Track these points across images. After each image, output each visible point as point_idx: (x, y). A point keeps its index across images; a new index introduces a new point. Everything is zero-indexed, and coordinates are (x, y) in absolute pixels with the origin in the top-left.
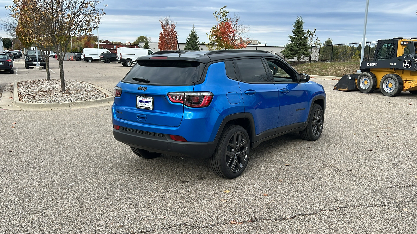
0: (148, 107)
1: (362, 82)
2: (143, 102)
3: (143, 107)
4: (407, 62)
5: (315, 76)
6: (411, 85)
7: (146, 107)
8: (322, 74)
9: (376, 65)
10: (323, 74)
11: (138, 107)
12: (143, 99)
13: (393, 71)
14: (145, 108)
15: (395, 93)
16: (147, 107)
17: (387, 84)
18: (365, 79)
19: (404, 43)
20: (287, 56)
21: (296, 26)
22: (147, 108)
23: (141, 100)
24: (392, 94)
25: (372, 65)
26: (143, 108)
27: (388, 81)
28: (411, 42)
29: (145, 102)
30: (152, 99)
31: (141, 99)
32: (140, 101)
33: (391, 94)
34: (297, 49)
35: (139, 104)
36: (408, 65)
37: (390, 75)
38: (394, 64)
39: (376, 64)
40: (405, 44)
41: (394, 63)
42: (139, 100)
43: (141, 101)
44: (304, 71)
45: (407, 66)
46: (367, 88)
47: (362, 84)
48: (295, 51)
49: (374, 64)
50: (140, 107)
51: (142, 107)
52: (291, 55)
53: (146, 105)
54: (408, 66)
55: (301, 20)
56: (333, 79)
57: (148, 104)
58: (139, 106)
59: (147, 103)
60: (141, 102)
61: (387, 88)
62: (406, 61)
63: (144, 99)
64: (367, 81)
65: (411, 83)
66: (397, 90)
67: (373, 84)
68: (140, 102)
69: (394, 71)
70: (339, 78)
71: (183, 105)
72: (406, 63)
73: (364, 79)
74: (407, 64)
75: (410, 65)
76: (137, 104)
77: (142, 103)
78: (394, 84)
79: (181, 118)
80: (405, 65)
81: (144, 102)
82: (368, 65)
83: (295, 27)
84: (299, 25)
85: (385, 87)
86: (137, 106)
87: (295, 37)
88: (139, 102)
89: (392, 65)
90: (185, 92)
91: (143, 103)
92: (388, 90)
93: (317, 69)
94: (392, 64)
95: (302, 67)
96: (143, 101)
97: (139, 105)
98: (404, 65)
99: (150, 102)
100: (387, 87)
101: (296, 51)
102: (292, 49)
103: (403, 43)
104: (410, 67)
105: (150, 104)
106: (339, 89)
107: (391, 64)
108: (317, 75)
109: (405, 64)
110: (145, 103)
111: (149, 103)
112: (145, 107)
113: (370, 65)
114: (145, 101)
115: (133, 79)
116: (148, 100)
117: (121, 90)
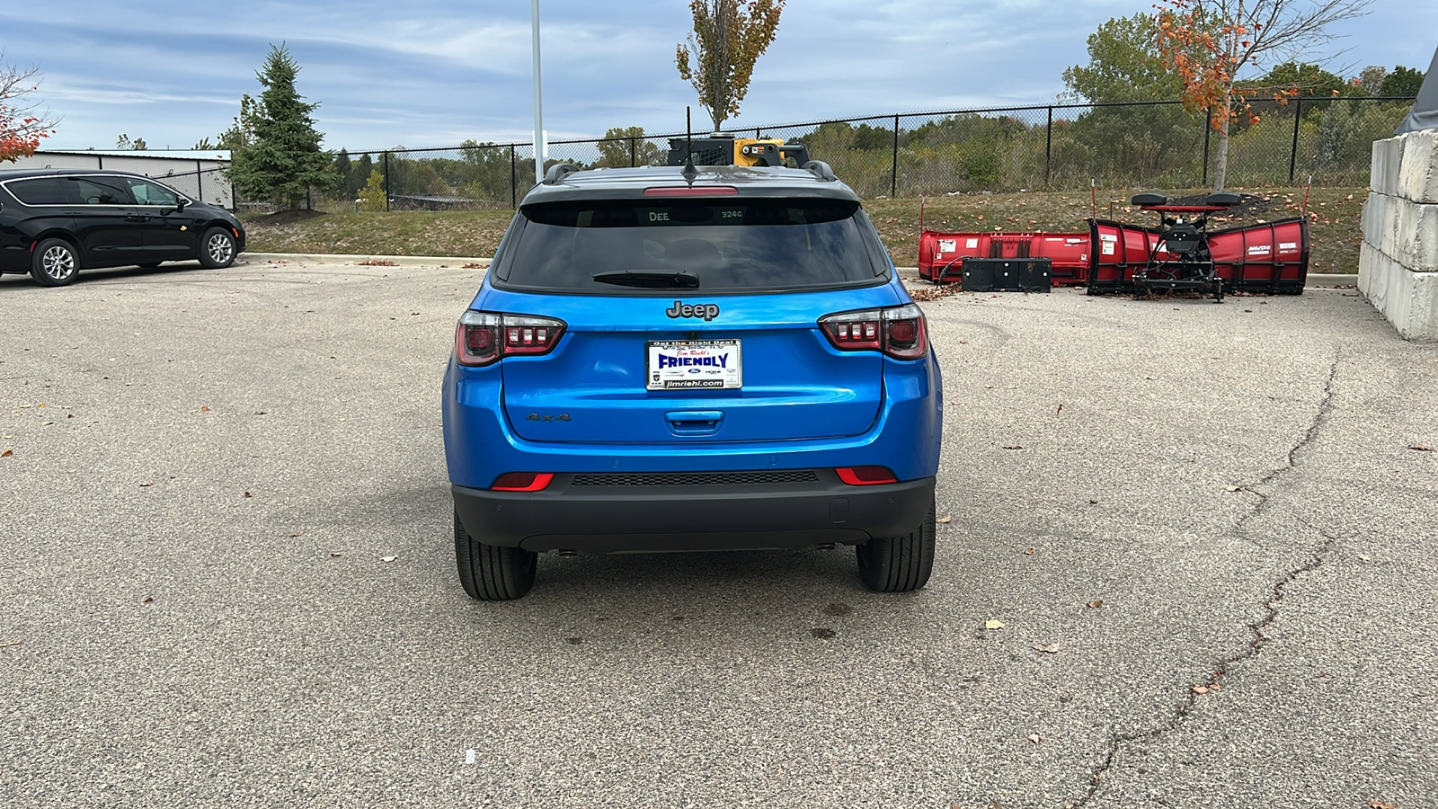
2: (686, 362)
3: (689, 381)
5: (395, 259)
7: (702, 381)
8: (418, 251)
10: (420, 251)
11: (659, 384)
12: (684, 352)
14: (697, 384)
16: (708, 381)
19: (750, 150)
20: (257, 189)
21: (269, 81)
23: (670, 358)
26: (688, 385)
28: (770, 148)
29: (697, 361)
30: (737, 346)
31: (671, 353)
32: (665, 361)
34: (290, 162)
35: (665, 375)
40: (753, 152)
42: (662, 357)
43: (673, 362)
44: (339, 240)
48: (281, 172)
50: (670, 385)
51: (680, 381)
52: (270, 185)
53: (705, 373)
55: (287, 59)
56: (467, 267)
57: (711, 368)
58: (666, 382)
59: (705, 364)
60: (672, 364)
63: (687, 350)
68: (666, 366)
70: (485, 262)
71: (879, 354)
76: (653, 375)
77: (678, 368)
79: (875, 402)
81: (692, 362)
83: (265, 83)
84: (281, 76)
86: (653, 381)
87: (271, 119)
88: (662, 364)
90: (883, 309)
91: (685, 369)
93: (386, 235)
95: (322, 229)
96: (685, 359)
97: (663, 378)
99: (725, 360)
101: (287, 172)
102: (271, 162)
105: (724, 366)
108: (400, 255)
110: (698, 366)
111: (718, 361)
112: (696, 381)
114: (697, 357)
115: (597, 279)
116: (713, 351)
117: (558, 327)
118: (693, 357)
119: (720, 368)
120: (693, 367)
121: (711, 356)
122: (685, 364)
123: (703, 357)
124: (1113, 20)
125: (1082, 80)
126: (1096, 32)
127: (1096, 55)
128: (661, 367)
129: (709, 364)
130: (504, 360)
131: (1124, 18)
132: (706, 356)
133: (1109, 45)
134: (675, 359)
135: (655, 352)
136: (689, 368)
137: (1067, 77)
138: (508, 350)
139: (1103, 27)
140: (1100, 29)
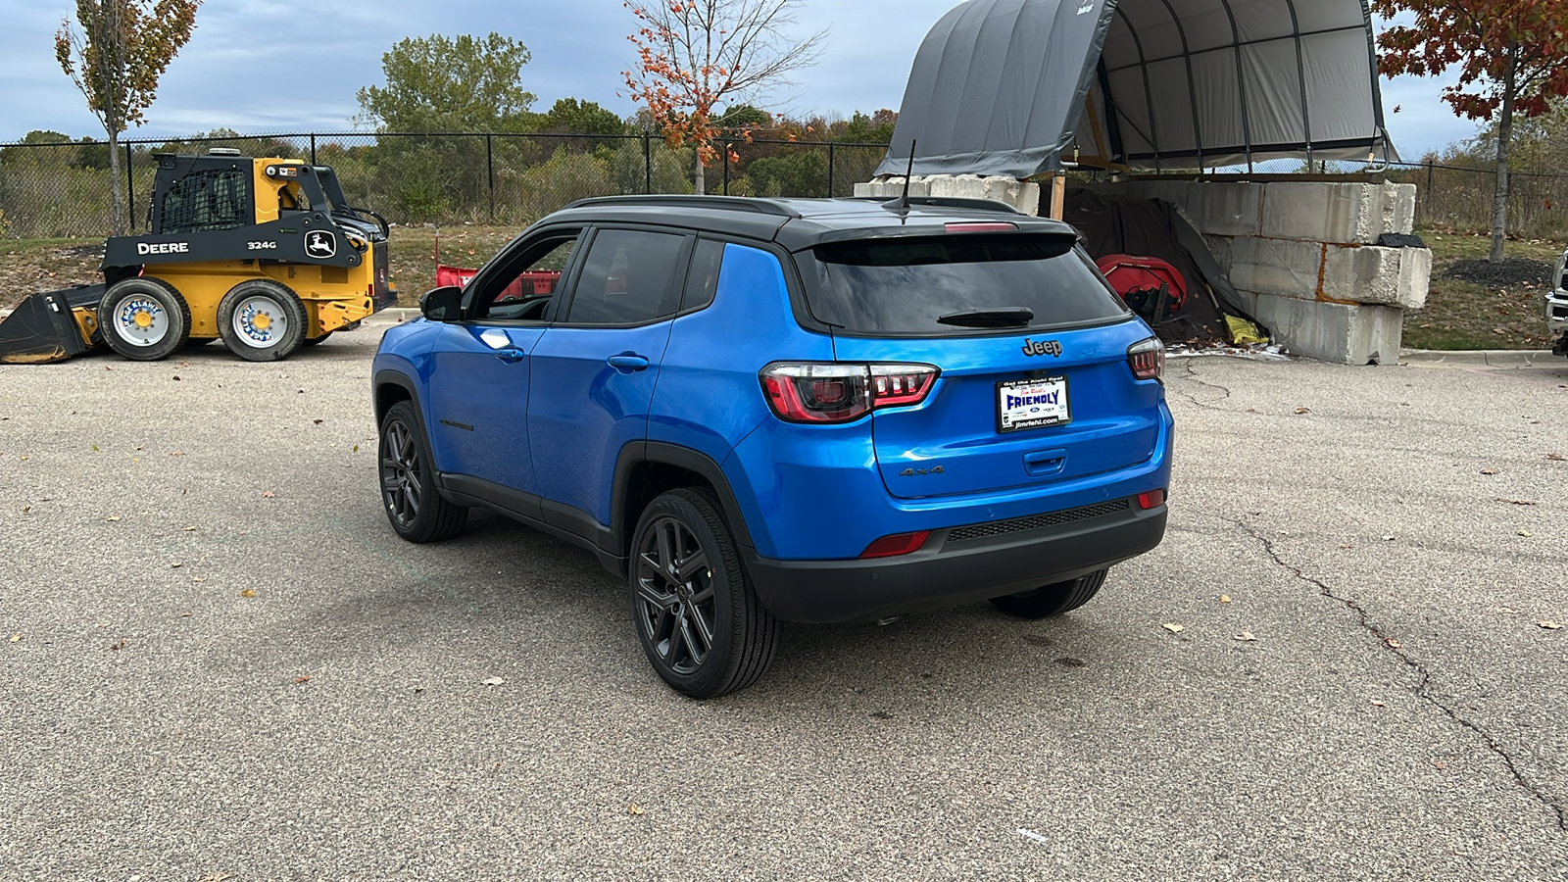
0: (1051, 418)
1: (124, 320)
2: (1027, 401)
3: (1033, 420)
4: (317, 238)
6: (346, 315)
7: (1042, 419)
9: (181, 250)
11: (1010, 424)
12: (1025, 391)
13: (256, 268)
14: (1039, 423)
15: (292, 345)
16: (1047, 418)
17: (245, 320)
18: (134, 305)
19: (277, 172)
22: (1051, 421)
23: (1017, 398)
24: (279, 353)
25: (162, 251)
26: (1033, 424)
27: (250, 306)
28: (305, 169)
29: (1037, 400)
30: (1064, 382)
31: (1017, 392)
32: (1013, 401)
33: (277, 352)
35: (1011, 415)
36: (326, 247)
37: (261, 285)
38: (267, 247)
39: (182, 247)
40: (281, 173)
41: (266, 243)
42: (1010, 398)
43: (1018, 402)
45: (322, 252)
46: (152, 341)
47: (123, 329)
49: (171, 245)
50: (1018, 425)
51: (1024, 421)
53: (1043, 411)
54: (323, 249)
57: (1047, 405)
58: (1014, 423)
59: (1043, 402)
60: (1018, 404)
61: (249, 333)
62: (313, 234)
63: (1029, 388)
64: (148, 312)
65: (344, 308)
66: (296, 337)
67: (184, 323)
68: (1013, 407)
69: (259, 270)
72: (316, 241)
73: (131, 307)
74: (317, 245)
75: (332, 248)
76: (1003, 416)
77: (1022, 408)
78: (276, 314)
80: (311, 247)
81: (1032, 401)
82: (141, 252)
85: (241, 330)
86: (1004, 423)
88: (1009, 405)
89: (257, 247)
91: (1027, 407)
92: (253, 338)
94: (256, 245)
96: (1028, 398)
97: (1011, 420)
98: (309, 249)
99: (1055, 397)
100: (248, 329)
103: (274, 170)
104: (334, 254)
105: (1057, 403)
106: (11, 357)
107: (252, 246)
109: (313, 243)
110: (1037, 405)
111: (1052, 399)
112: (1038, 419)
113: (152, 252)
114: (1036, 395)
115: (942, 321)
116: (1047, 389)
117: (930, 373)
118: (1032, 395)
119: (1053, 405)
120: (1033, 406)
121: (1046, 394)
122: (1028, 404)
123: (1040, 394)
124: (408, 40)
125: (379, 102)
126: (390, 51)
127: (393, 74)
128: (1009, 408)
129: (1045, 402)
130: (876, 413)
131: (421, 40)
132: (1043, 394)
133: (405, 66)
134: (1019, 398)
135: (1005, 392)
136: (1031, 406)
137: (362, 98)
138: (878, 402)
139: (398, 46)
140: (395, 48)
